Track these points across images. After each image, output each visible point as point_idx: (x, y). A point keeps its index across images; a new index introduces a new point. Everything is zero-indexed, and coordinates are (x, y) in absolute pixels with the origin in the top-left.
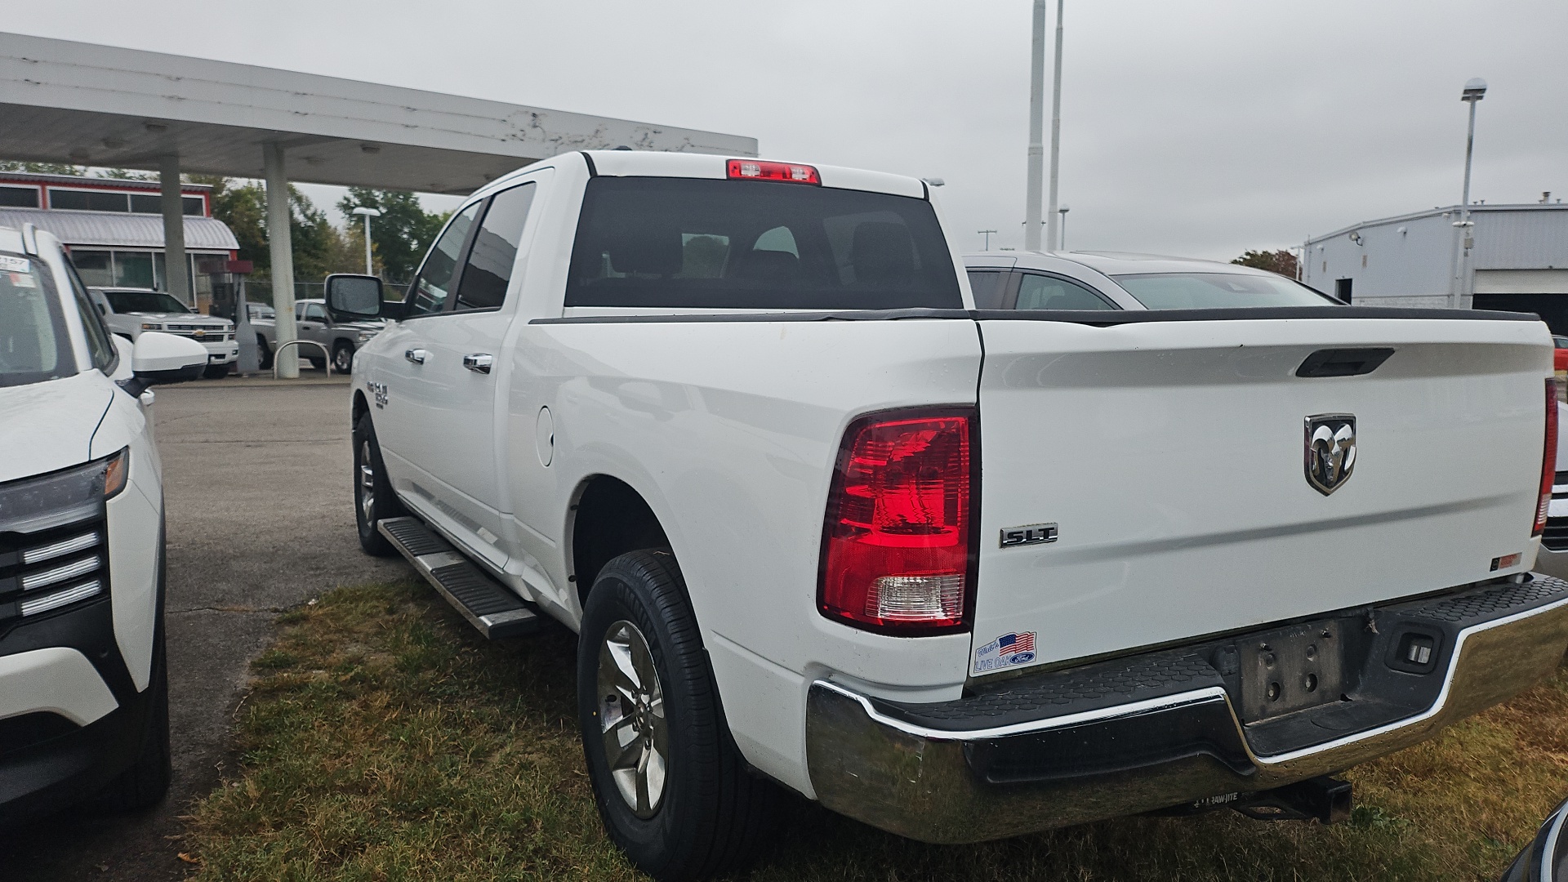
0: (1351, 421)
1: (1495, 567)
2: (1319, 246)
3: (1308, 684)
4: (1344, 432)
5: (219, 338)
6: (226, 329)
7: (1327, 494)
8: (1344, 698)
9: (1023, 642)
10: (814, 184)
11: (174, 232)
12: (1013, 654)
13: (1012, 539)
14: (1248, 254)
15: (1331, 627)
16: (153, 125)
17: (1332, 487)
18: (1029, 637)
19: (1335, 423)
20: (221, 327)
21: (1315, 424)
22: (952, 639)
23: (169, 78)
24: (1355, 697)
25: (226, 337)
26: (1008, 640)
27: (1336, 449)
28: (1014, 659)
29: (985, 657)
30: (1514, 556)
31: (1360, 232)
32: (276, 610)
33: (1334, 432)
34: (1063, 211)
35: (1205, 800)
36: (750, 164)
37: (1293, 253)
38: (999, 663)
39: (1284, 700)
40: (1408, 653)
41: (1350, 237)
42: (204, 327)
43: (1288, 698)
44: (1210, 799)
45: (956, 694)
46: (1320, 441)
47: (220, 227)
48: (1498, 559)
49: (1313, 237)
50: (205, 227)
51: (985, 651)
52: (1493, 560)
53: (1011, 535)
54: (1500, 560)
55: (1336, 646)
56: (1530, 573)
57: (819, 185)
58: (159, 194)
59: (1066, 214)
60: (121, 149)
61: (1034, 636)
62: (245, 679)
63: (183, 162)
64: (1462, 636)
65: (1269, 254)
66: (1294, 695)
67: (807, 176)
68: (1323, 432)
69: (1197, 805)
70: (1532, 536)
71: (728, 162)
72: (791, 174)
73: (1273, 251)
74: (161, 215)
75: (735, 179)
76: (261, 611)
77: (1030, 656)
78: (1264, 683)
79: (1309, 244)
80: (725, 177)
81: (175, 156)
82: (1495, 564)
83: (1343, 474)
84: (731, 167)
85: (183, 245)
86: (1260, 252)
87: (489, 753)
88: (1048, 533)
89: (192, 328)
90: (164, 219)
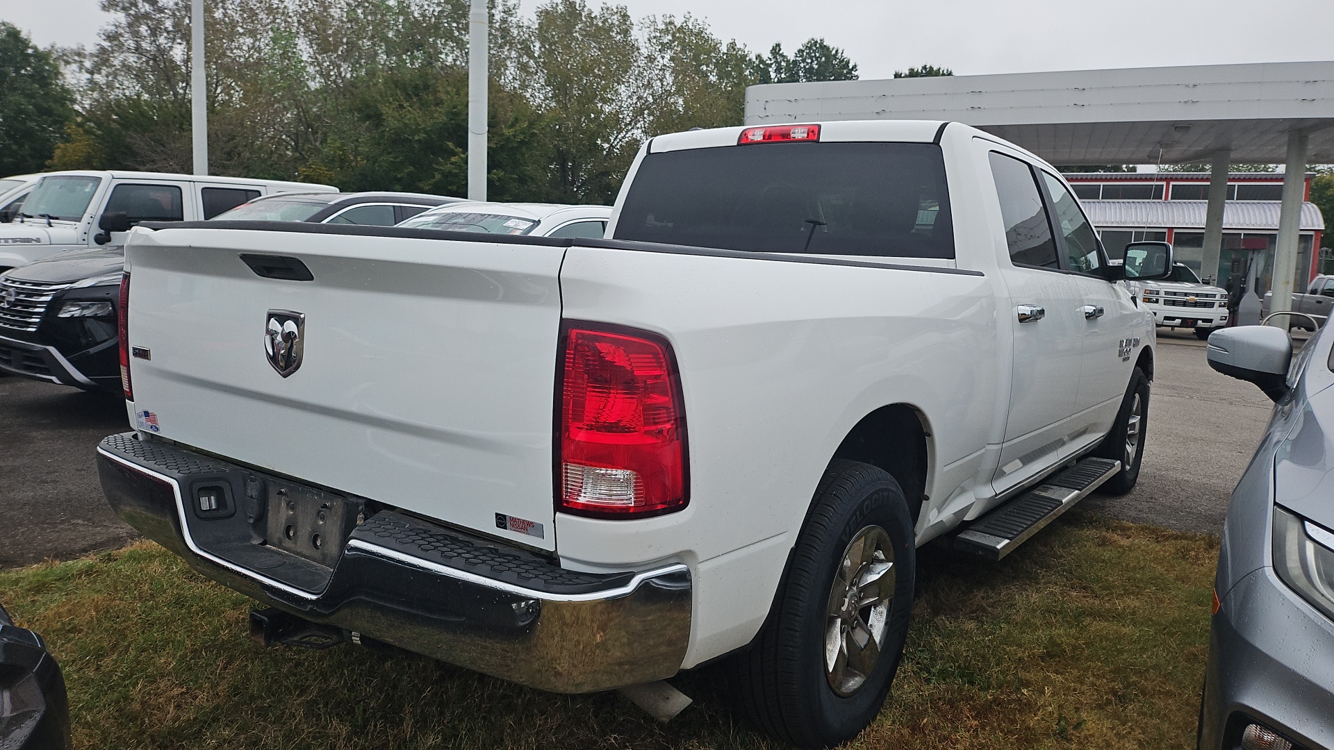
0: (298, 320)
3: (319, 543)
4: (288, 326)
5: (1211, 305)
6: (1218, 297)
7: (284, 377)
10: (812, 141)
11: (1215, 215)
17: (283, 371)
19: (281, 318)
20: (1214, 296)
21: (270, 316)
25: (1216, 305)
30: (530, 523)
33: (281, 325)
42: (1197, 295)
55: (339, 523)
57: (817, 141)
58: (1209, 183)
67: (805, 134)
68: (272, 323)
72: (790, 134)
74: (1207, 201)
75: (745, 145)
78: (284, 521)
80: (735, 144)
82: (501, 520)
85: (1222, 226)
89: (1186, 294)
90: (1209, 204)
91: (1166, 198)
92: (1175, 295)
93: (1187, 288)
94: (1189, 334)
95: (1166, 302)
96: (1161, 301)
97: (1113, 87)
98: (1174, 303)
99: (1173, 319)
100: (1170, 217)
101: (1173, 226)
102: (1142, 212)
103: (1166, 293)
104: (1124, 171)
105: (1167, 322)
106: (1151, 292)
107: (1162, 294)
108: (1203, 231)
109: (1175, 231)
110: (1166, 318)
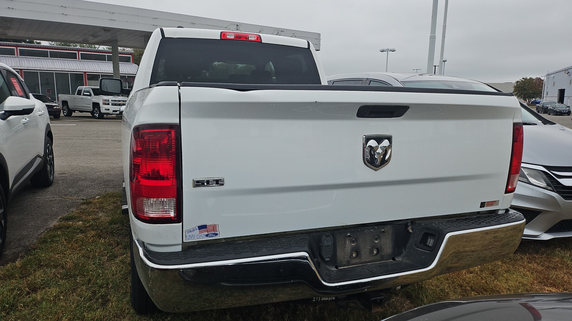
0: (390, 139)
1: (482, 206)
2: (552, 76)
3: (375, 252)
4: (386, 143)
7: (376, 170)
8: (394, 259)
9: (211, 228)
10: (258, 42)
11: (116, 68)
12: (206, 233)
13: (199, 184)
14: (523, 79)
15: (388, 228)
16: (106, 30)
17: (378, 167)
18: (214, 227)
19: (379, 139)
21: (368, 139)
22: (172, 226)
23: (110, 13)
24: (399, 259)
26: (202, 227)
27: (379, 151)
28: (207, 235)
29: (191, 234)
30: (494, 202)
31: (569, 71)
32: (83, 199)
33: (379, 144)
34: (444, 61)
35: (318, 298)
36: (232, 33)
37: (542, 78)
38: (200, 237)
39: (361, 258)
40: (426, 241)
41: (565, 72)
42: (123, 101)
43: (363, 258)
44: (321, 298)
45: (179, 249)
46: (370, 146)
47: (136, 66)
48: (485, 202)
49: (550, 72)
50: (129, 66)
51: (190, 231)
52: (481, 203)
53: (198, 182)
54: (486, 203)
55: (390, 237)
56: (509, 209)
57: (261, 42)
58: (111, 55)
59: (445, 62)
60: (98, 38)
61: (217, 227)
62: (54, 223)
63: (119, 43)
64: (448, 236)
65: (532, 78)
66: (365, 256)
67: (255, 39)
68: (372, 143)
69: (314, 301)
70: (505, 193)
71: (221, 33)
72: (248, 38)
73: (534, 77)
75: (224, 39)
76: (78, 199)
77: (216, 234)
78: (349, 250)
79: (548, 75)
80: (220, 39)
81: (116, 41)
82: (483, 205)
83: (384, 162)
84: (222, 35)
85: (119, 72)
86: (528, 78)
87: (116, 257)
88: (219, 182)
89: (119, 101)
90: (113, 63)
91: (79, 59)
92: (115, 101)
93: (120, 99)
94: (115, 117)
95: (113, 105)
96: (110, 104)
97: (79, 8)
98: (115, 105)
99: (116, 111)
100: (84, 67)
101: (86, 71)
102: (71, 64)
103: (112, 101)
104: (35, 44)
105: (114, 113)
106: (106, 100)
107: (110, 101)
108: (112, 74)
109: (87, 73)
110: (114, 111)
